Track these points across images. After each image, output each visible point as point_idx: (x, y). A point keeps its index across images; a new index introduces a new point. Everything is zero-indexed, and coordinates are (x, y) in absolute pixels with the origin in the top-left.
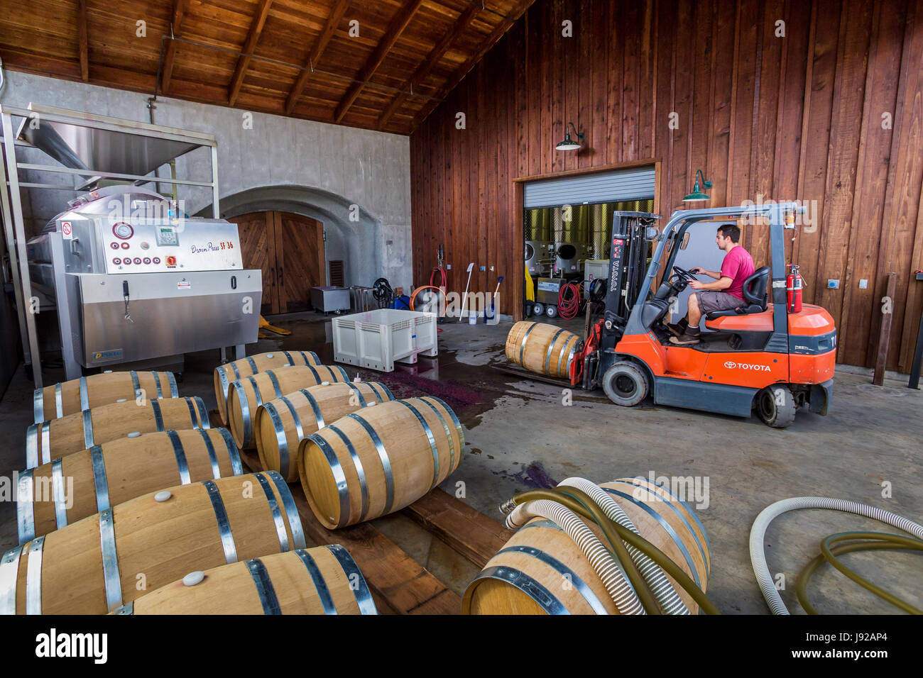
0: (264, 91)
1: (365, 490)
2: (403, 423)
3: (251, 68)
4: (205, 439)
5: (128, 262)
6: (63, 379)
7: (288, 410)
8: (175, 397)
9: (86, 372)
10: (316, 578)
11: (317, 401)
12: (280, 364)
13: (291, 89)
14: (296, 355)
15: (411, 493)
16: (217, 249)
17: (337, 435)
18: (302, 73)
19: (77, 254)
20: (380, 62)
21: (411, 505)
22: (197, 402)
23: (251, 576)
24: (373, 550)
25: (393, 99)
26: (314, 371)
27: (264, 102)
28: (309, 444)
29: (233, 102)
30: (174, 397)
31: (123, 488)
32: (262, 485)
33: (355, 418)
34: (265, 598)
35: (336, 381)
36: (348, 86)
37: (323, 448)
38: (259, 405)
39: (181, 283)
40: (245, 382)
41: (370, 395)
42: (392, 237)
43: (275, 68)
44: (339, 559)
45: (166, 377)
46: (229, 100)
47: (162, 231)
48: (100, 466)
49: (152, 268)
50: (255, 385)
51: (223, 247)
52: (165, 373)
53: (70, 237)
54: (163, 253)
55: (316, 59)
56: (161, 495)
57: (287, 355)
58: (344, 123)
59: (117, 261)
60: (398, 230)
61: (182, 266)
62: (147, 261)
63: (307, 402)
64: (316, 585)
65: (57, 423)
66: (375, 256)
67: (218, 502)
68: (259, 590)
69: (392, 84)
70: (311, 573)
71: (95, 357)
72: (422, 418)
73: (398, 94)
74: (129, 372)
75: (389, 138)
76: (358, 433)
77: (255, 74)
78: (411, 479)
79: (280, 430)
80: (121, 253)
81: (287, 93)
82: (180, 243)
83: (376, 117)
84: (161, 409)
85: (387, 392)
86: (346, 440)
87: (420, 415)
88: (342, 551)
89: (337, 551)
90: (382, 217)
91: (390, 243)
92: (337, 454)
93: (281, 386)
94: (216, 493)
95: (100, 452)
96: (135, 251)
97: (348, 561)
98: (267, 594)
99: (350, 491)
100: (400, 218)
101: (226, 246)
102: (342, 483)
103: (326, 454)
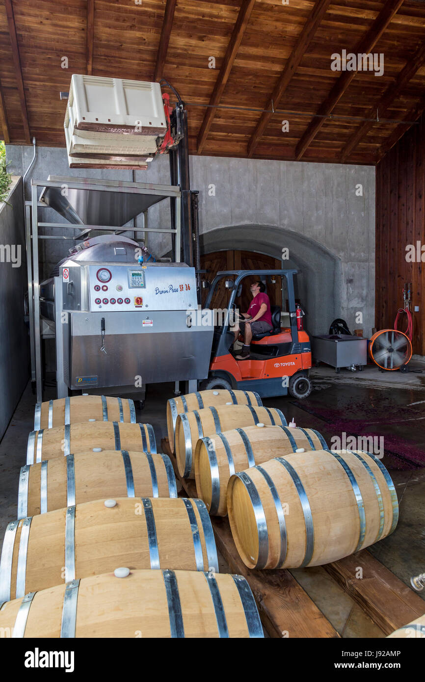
0: (229, 136)
1: (284, 535)
2: (329, 474)
3: (216, 116)
4: (149, 462)
5: (106, 301)
6: (55, 397)
7: (223, 446)
8: (134, 422)
9: (71, 393)
10: (216, 599)
11: (250, 441)
12: (223, 402)
13: (254, 131)
14: (240, 394)
15: (332, 548)
16: (176, 291)
17: (262, 476)
18: (263, 115)
19: (71, 295)
20: (343, 92)
21: (334, 562)
22: (149, 429)
23: (164, 582)
24: (288, 599)
25: (358, 128)
26: (254, 412)
27: (229, 147)
28: (237, 480)
29: (200, 150)
30: (132, 422)
31: (85, 492)
32: (188, 509)
33: (282, 462)
34: (172, 603)
35: (274, 424)
36: (310, 121)
37: (248, 486)
38: (200, 438)
39: (145, 321)
40: (191, 416)
41: (303, 441)
42: (353, 276)
43: (239, 113)
44: (239, 588)
45: (128, 404)
46: (197, 150)
47: (133, 275)
48: (71, 471)
49: (124, 307)
50: (198, 419)
51: (182, 289)
52: (127, 400)
53: (67, 280)
54: (133, 294)
55: (278, 98)
56: (110, 502)
57: (231, 394)
58: (305, 158)
59: (98, 301)
60: (359, 268)
61: (147, 306)
62: (120, 301)
63: (241, 441)
64: (215, 605)
65: (48, 432)
66: (334, 296)
67: (150, 517)
68: (167, 595)
69: (356, 112)
70: (212, 593)
71: (79, 381)
72: (351, 472)
73: (362, 123)
74: (100, 397)
75: (353, 170)
76: (282, 477)
77: (221, 121)
78: (332, 534)
79: (214, 464)
80: (101, 295)
81: (250, 136)
82: (147, 286)
83: (339, 150)
84: (120, 431)
85: (321, 441)
86: (270, 483)
87: (349, 469)
88: (243, 582)
89: (238, 581)
90: (342, 254)
91: (350, 281)
92: (260, 494)
93: (221, 422)
94: (150, 509)
95: (72, 459)
96: (112, 292)
97: (247, 593)
98: (173, 600)
99: (269, 533)
100: (362, 254)
101: (185, 288)
102: (263, 525)
103: (249, 492)
